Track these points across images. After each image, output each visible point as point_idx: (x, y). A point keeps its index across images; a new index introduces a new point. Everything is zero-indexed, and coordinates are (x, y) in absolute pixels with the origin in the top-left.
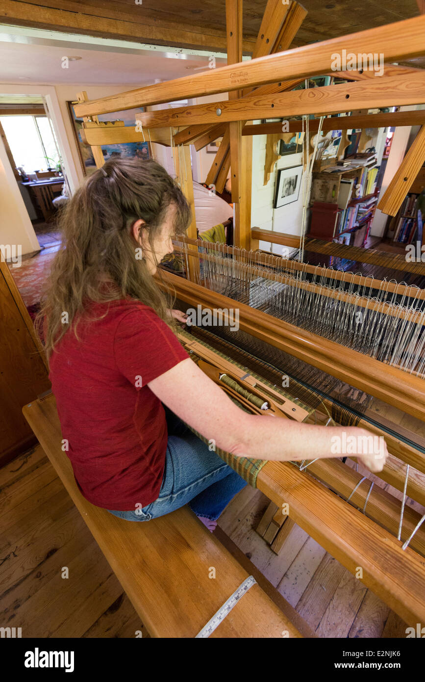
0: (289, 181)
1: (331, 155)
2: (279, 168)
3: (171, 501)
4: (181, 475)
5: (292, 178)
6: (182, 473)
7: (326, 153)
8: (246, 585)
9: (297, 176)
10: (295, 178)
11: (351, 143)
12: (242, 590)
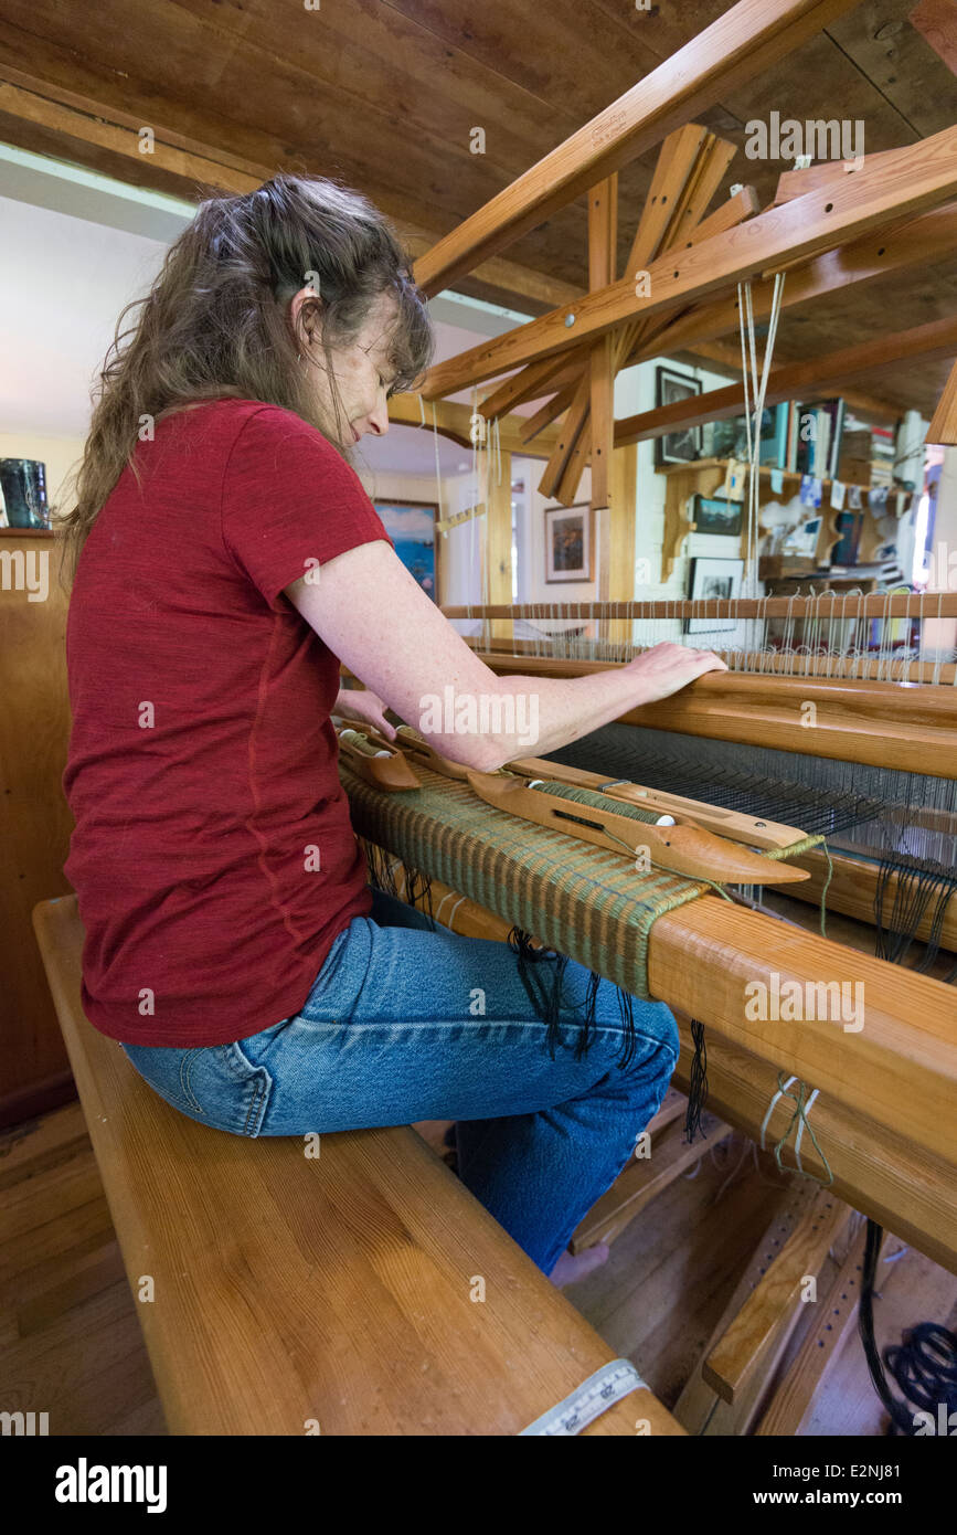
0: (714, 584)
1: (801, 551)
2: (691, 555)
3: (342, 1046)
4: (388, 980)
5: (721, 581)
6: (396, 978)
7: (790, 543)
8: (608, 1381)
9: (731, 580)
10: (727, 582)
11: (841, 537)
12: (591, 1398)
